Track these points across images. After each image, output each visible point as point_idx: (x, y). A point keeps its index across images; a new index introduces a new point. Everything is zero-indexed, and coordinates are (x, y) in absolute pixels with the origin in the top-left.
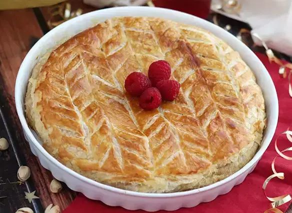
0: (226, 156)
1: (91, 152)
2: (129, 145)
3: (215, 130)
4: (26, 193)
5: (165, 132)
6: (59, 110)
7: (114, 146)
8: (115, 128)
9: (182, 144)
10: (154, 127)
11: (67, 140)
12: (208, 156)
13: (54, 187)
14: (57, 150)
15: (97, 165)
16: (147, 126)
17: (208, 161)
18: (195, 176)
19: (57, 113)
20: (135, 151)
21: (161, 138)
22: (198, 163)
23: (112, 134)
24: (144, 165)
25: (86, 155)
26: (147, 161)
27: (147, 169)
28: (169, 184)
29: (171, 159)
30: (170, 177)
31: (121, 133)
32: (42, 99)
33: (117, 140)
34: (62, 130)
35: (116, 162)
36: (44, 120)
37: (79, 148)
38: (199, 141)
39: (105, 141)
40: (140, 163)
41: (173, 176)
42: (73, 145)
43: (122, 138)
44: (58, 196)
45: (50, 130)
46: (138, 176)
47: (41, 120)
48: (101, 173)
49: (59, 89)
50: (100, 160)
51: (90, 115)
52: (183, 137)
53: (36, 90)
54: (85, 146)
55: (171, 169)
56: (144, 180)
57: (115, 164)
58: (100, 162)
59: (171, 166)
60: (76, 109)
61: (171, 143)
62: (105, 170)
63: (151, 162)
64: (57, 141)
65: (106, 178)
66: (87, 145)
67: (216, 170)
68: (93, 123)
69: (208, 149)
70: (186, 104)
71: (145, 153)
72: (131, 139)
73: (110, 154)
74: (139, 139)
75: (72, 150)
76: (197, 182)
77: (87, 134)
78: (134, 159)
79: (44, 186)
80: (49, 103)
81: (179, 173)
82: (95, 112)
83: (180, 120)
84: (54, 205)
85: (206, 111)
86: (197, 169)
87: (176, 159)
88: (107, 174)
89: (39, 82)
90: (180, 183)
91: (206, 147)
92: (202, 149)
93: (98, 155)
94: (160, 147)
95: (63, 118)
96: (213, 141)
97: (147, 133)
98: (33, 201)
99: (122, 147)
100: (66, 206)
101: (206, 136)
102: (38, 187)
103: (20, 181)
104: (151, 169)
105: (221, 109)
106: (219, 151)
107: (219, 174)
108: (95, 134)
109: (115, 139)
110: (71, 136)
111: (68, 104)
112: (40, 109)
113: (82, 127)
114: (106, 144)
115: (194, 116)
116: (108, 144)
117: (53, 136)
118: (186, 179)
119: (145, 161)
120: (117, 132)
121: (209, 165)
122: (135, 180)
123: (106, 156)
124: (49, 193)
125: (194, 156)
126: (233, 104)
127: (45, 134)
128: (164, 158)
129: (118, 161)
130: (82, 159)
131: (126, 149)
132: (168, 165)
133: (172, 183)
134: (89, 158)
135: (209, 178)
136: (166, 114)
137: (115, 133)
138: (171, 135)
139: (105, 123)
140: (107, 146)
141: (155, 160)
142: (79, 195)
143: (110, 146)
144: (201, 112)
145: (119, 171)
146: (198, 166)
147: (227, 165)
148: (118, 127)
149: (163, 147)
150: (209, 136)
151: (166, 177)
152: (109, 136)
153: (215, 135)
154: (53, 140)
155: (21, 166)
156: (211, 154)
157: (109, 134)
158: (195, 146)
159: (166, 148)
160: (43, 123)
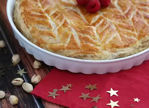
0: (147, 35)
1: (58, 38)
2: (83, 32)
3: (137, 20)
4: (18, 71)
5: (105, 23)
6: (36, 16)
7: (73, 34)
8: (72, 23)
9: (117, 29)
10: (98, 22)
11: (42, 33)
12: (135, 35)
13: (36, 65)
14: (36, 40)
15: (63, 46)
16: (93, 22)
17: (135, 39)
18: (128, 48)
19: (35, 18)
20: (87, 35)
21: (103, 27)
22: (130, 40)
23: (71, 26)
24: (94, 43)
25: (56, 40)
26: (96, 41)
27: (97, 46)
28: (112, 54)
29: (111, 39)
30: (112, 50)
31: (77, 26)
32: (24, 10)
33: (75, 30)
34: (38, 27)
35: (76, 43)
36: (26, 23)
37: (50, 37)
38: (128, 27)
39: (67, 31)
40: (92, 42)
41: (114, 49)
42: (46, 35)
43: (78, 29)
44: (39, 70)
45: (31, 28)
46: (91, 50)
47: (24, 23)
48: (66, 50)
49: (34, 5)
50: (65, 43)
51: (56, 17)
52: (117, 26)
53: (20, 6)
54: (54, 35)
55: (113, 44)
56: (95, 52)
57: (75, 44)
58: (65, 44)
59: (112, 43)
60: (46, 15)
61: (110, 29)
62: (69, 48)
63: (99, 41)
64: (36, 34)
65: (70, 54)
66: (55, 34)
67: (141, 45)
68: (58, 21)
69: (134, 31)
70: (116, 8)
71: (94, 36)
72: (84, 28)
73: (71, 38)
74: (89, 28)
75: (46, 38)
76: (130, 53)
77: (55, 28)
78: (87, 40)
79: (30, 66)
80: (29, 12)
81: (118, 47)
82: (59, 16)
83: (114, 17)
84: (36, 75)
85: (129, 11)
86: (129, 44)
87: (115, 38)
88: (70, 51)
89: (22, 2)
90: (119, 53)
91: (133, 30)
92: (130, 31)
93: (64, 40)
94: (103, 32)
95: (38, 20)
96: (137, 26)
97: (94, 25)
98: (23, 75)
99: (79, 33)
100: (45, 76)
101: (132, 24)
102: (26, 66)
103: (14, 64)
104: (100, 46)
105: (139, 9)
106: (142, 32)
107: (143, 47)
108: (60, 27)
109: (74, 29)
110: (44, 30)
111: (41, 12)
112: (23, 16)
113: (51, 24)
114: (68, 32)
115: (123, 14)
116: (69, 32)
117: (33, 32)
118: (123, 51)
119: (95, 41)
120: (74, 25)
121: (136, 41)
122: (89, 53)
123: (69, 40)
124: (33, 69)
125: (126, 36)
126: (146, 5)
127: (27, 31)
128: (106, 38)
129: (77, 42)
130: (53, 44)
131: (81, 34)
132: (110, 42)
133: (114, 54)
134: (57, 42)
135: (137, 50)
136: (104, 14)
137: (73, 26)
138: (109, 25)
139: (66, 20)
140: (68, 34)
141: (101, 39)
142: (53, 68)
143: (71, 34)
144: (126, 12)
145: (78, 48)
146: (129, 42)
147: (147, 41)
148: (75, 22)
149: (105, 31)
150: (134, 24)
151: (109, 50)
152: (69, 28)
153: (137, 22)
154: (33, 35)
155: (14, 54)
156: (137, 34)
157: (69, 26)
158: (126, 30)
159: (108, 32)
160: (26, 24)
